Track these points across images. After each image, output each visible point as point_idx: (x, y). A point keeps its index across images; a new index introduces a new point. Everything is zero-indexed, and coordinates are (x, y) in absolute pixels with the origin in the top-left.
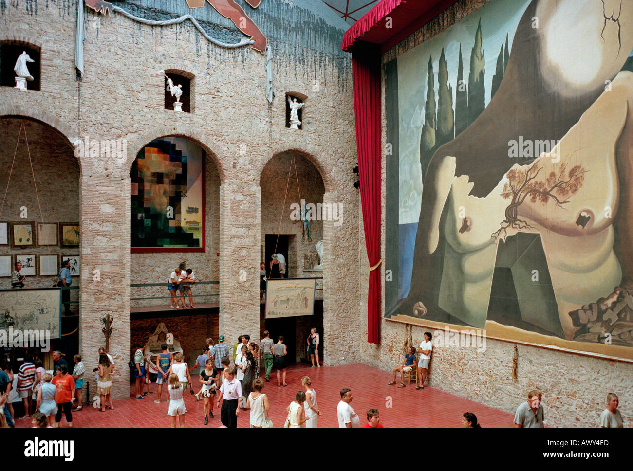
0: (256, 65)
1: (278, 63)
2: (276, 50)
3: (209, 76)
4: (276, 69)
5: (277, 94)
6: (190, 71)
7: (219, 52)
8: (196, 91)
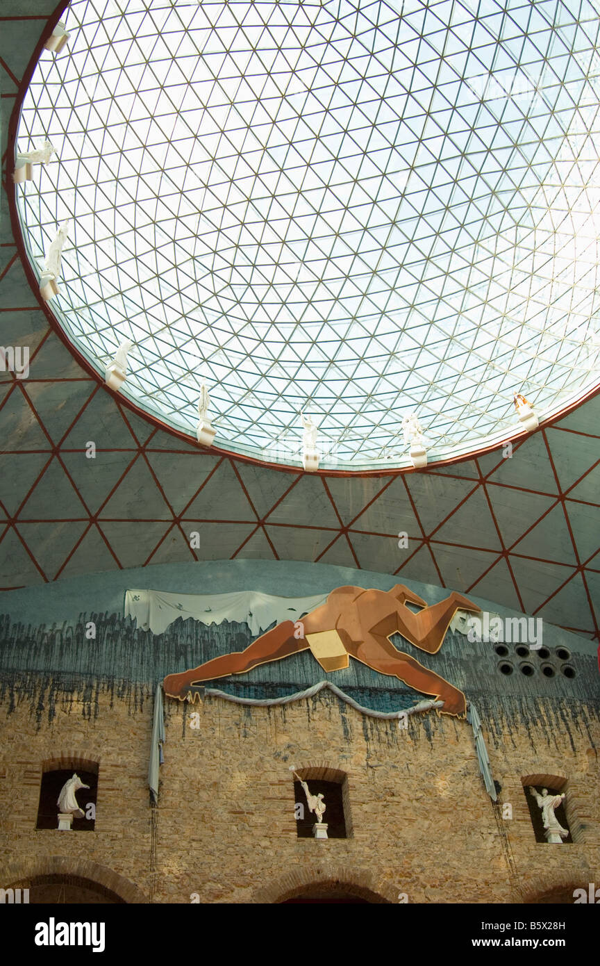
0: (453, 739)
1: (494, 730)
2: (485, 711)
3: (370, 771)
4: (492, 741)
5: (505, 783)
6: (336, 768)
7: (384, 729)
8: (352, 798)
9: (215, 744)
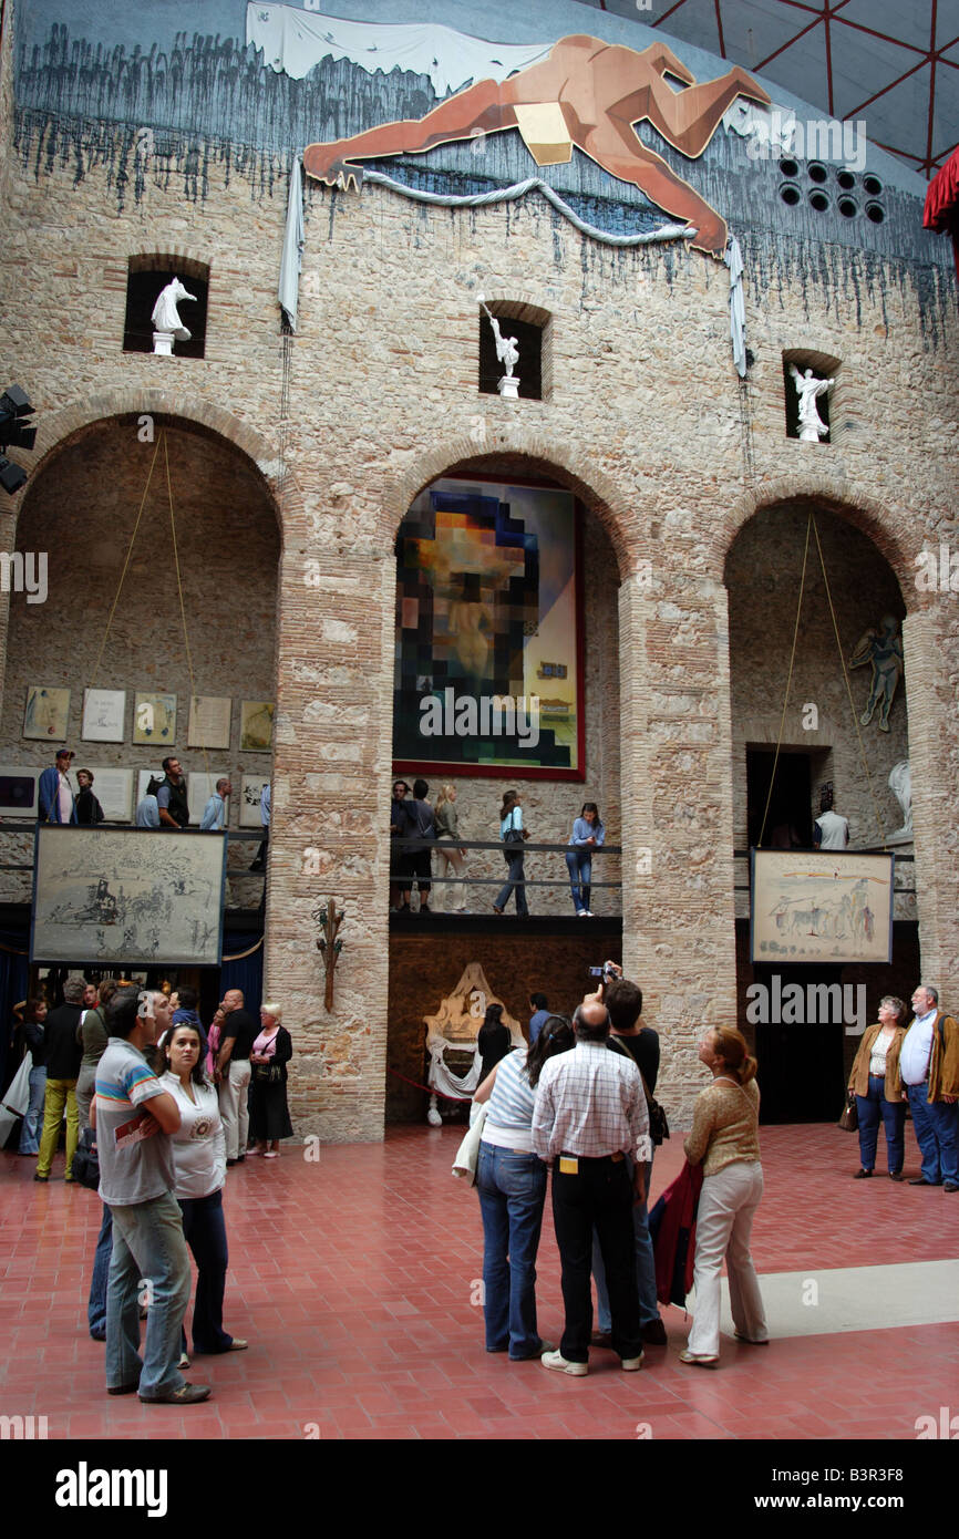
0: (702, 286)
1: (759, 281)
2: (751, 251)
3: (584, 316)
4: (753, 295)
5: (758, 354)
6: (539, 304)
7: (610, 259)
8: (556, 348)
9: (374, 253)
